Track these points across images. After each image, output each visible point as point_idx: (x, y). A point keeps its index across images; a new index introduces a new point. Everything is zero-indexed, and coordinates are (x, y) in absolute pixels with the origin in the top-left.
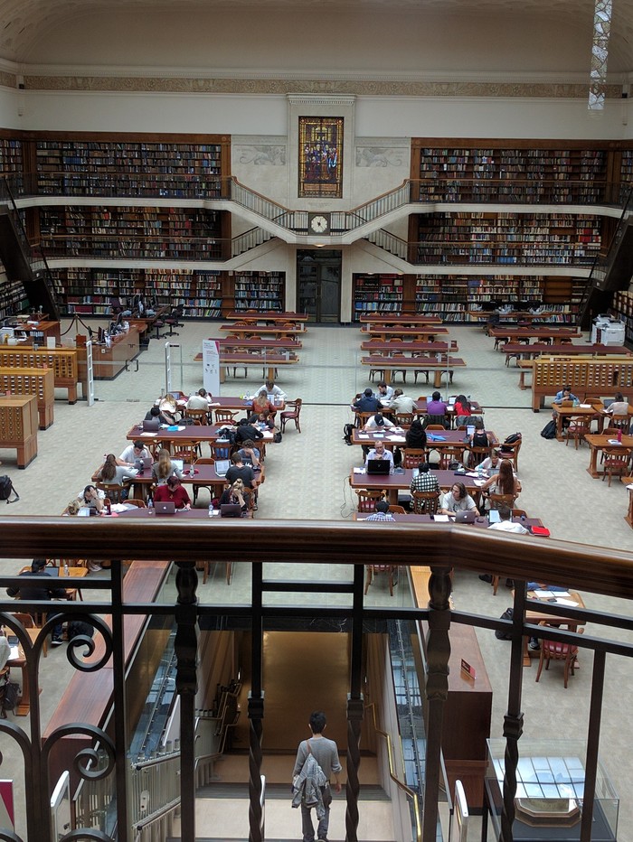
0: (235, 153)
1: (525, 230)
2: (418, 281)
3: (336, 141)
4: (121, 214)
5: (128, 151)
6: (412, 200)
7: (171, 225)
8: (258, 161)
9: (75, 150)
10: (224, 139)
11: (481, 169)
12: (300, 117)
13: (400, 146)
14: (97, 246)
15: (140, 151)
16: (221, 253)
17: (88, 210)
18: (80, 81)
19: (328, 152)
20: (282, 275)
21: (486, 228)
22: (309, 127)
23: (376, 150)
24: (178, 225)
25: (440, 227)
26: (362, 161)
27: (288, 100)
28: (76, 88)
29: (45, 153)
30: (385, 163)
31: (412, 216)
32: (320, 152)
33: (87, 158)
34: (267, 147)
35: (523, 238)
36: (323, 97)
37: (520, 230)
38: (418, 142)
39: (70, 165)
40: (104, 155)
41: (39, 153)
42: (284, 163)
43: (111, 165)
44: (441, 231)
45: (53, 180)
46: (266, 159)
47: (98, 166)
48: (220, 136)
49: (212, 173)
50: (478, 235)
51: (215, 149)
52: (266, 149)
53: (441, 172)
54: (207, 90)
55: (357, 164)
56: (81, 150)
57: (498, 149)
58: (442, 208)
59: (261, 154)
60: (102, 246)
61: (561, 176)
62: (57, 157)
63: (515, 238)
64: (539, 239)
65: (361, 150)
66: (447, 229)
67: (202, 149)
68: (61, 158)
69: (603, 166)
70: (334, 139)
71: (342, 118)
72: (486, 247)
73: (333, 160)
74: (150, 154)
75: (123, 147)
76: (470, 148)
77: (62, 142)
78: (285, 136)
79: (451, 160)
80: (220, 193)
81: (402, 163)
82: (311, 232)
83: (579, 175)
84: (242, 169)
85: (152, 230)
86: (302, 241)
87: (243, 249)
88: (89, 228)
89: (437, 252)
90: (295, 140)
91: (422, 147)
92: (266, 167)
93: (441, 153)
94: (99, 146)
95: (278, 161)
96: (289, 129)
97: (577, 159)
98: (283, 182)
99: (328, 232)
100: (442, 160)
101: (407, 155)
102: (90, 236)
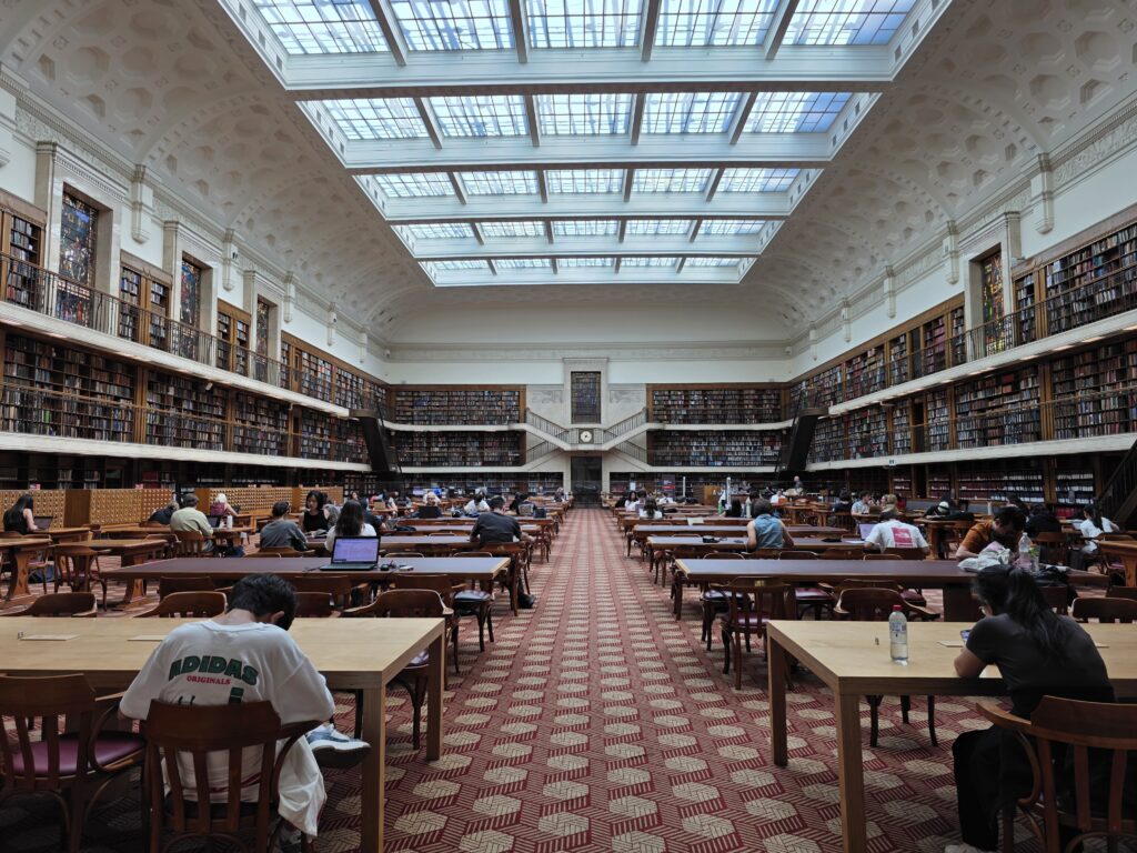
0: (529, 396)
1: (728, 442)
3: (596, 388)
4: (452, 436)
6: (648, 421)
8: (545, 401)
9: (421, 396)
10: (522, 387)
11: (693, 403)
12: (572, 373)
13: (639, 389)
14: (432, 459)
16: (519, 461)
17: (429, 434)
19: (590, 395)
20: (561, 474)
21: (701, 441)
22: (578, 379)
23: (622, 392)
26: (613, 399)
29: (402, 399)
30: (629, 400)
31: (649, 432)
32: (585, 395)
33: (429, 401)
34: (550, 391)
35: (726, 449)
37: (723, 443)
38: (651, 387)
39: (417, 406)
40: (442, 399)
41: (399, 399)
42: (561, 402)
43: (445, 406)
45: (407, 416)
46: (549, 399)
47: (436, 406)
48: (519, 385)
49: (514, 409)
50: (697, 447)
51: (515, 394)
52: (549, 393)
53: (669, 406)
55: (611, 401)
56: (425, 396)
57: (705, 390)
58: (669, 427)
59: (547, 396)
60: (436, 459)
61: (750, 407)
62: (409, 401)
63: (717, 449)
64: (738, 449)
65: (613, 392)
66: (677, 444)
67: (506, 394)
68: (412, 402)
69: (778, 400)
70: (595, 386)
71: (599, 373)
72: (702, 455)
73: (594, 400)
74: (472, 398)
75: (454, 394)
76: (687, 390)
77: (414, 392)
78: (562, 385)
79: (674, 398)
80: (518, 422)
81: (640, 403)
82: (581, 442)
83: (761, 405)
84: (532, 403)
85: (472, 448)
86: (575, 448)
87: (534, 458)
88: (428, 448)
89: (669, 458)
90: (568, 386)
91: (653, 389)
92: (550, 404)
93: (666, 393)
94: (438, 394)
95: (557, 400)
96: (565, 380)
97: (760, 395)
98: (562, 413)
99: (592, 442)
100: (667, 398)
101: (643, 395)
102: (429, 453)
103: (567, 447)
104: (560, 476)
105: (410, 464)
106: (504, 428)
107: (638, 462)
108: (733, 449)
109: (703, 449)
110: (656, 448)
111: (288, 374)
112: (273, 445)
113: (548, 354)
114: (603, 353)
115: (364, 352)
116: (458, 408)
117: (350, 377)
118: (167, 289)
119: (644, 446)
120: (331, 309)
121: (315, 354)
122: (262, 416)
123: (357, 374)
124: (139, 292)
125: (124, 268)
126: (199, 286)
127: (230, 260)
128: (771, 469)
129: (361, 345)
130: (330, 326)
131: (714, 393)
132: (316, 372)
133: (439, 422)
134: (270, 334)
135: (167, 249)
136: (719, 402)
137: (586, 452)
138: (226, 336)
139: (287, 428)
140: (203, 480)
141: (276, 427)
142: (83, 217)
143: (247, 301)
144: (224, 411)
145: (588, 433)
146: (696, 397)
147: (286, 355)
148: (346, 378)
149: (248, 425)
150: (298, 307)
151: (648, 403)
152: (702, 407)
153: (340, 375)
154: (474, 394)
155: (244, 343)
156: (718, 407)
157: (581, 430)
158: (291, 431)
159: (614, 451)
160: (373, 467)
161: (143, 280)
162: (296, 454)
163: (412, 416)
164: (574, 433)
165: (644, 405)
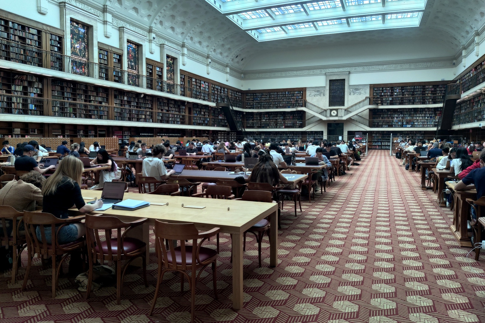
0: (308, 93)
1: (415, 115)
2: (373, 134)
3: (342, 88)
4: (271, 114)
6: (370, 104)
7: (286, 118)
8: (315, 96)
9: (257, 95)
11: (396, 94)
13: (366, 87)
14: (262, 125)
16: (302, 126)
17: (260, 114)
19: (340, 91)
20: (322, 132)
21: (399, 115)
22: (333, 84)
23: (357, 89)
24: (288, 118)
25: (381, 115)
26: (352, 93)
27: (325, 75)
29: (249, 97)
30: (360, 93)
31: (371, 110)
32: (337, 91)
33: (260, 98)
34: (318, 90)
35: (414, 118)
38: (372, 86)
40: (266, 97)
41: (247, 97)
42: (324, 95)
43: (268, 100)
45: (250, 105)
46: (318, 95)
47: (264, 100)
48: (303, 88)
49: (299, 100)
50: (397, 117)
51: (300, 92)
52: (318, 91)
53: (381, 96)
55: (350, 94)
56: (259, 95)
57: (403, 86)
58: (381, 107)
59: (316, 93)
60: (264, 125)
61: (429, 95)
62: (252, 98)
64: (420, 118)
65: (351, 90)
67: (296, 92)
71: (344, 80)
72: (399, 122)
73: (341, 94)
74: (280, 96)
75: (272, 94)
76: (392, 87)
77: (254, 93)
78: (325, 87)
79: (385, 91)
80: (302, 106)
81: (366, 93)
82: (331, 116)
83: (436, 94)
84: (309, 98)
85: (280, 119)
86: (328, 119)
87: (309, 124)
88: (260, 120)
89: (380, 124)
90: (328, 88)
91: (374, 88)
92: (318, 97)
93: (381, 89)
94: (264, 94)
95: (322, 95)
96: (326, 85)
97: (435, 89)
98: (323, 102)
99: (337, 116)
100: (381, 91)
101: (368, 90)
102: (261, 122)
103: (324, 118)
104: (322, 133)
105: (252, 127)
106: (294, 110)
107: (363, 126)
108: (418, 118)
109: (401, 119)
110: (374, 118)
111: (184, 89)
112: (178, 120)
113: (318, 71)
114: (347, 69)
115: (228, 76)
116: (274, 101)
117: (219, 88)
118: (121, 56)
119: (368, 118)
120: (208, 57)
121: (199, 78)
122: (171, 107)
123: (223, 87)
124: (108, 58)
125: (100, 49)
126: (138, 53)
127: (152, 40)
128: (435, 129)
129: (227, 73)
130: (208, 65)
131: (408, 88)
132: (200, 87)
133: (265, 108)
134: (175, 71)
135: (121, 38)
136: (411, 93)
137: (335, 121)
138: (151, 74)
139: (185, 112)
140: (143, 134)
141: (179, 112)
142: (82, 30)
143: (162, 58)
144: (152, 106)
145: (335, 111)
146: (397, 91)
147: (183, 80)
148: (217, 89)
149: (164, 111)
150: (189, 57)
151: (370, 94)
152: (401, 96)
153: (214, 88)
154: (280, 93)
155: (161, 77)
156: (410, 96)
157: (331, 110)
158: (187, 114)
159: (350, 121)
160: (231, 128)
161: (109, 54)
162: (190, 124)
163: (253, 105)
164: (328, 112)
165: (368, 95)
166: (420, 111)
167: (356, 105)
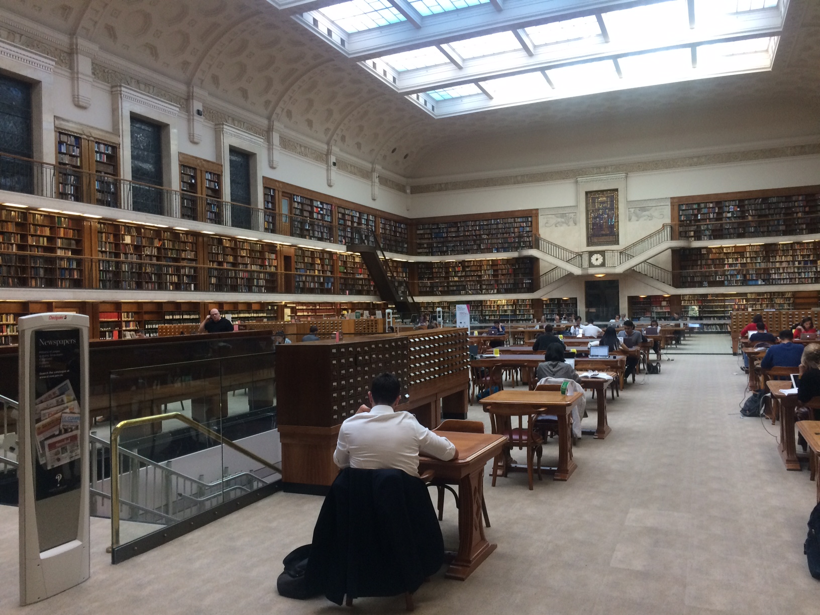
0: (542, 220)
1: (771, 258)
2: (683, 302)
3: (613, 207)
4: (468, 267)
5: (472, 226)
6: (672, 239)
7: (500, 272)
8: (557, 225)
9: (440, 228)
10: (534, 212)
11: (729, 215)
12: (587, 193)
13: (662, 204)
14: (452, 288)
15: (480, 225)
16: (533, 288)
17: (446, 265)
18: (443, 186)
19: (608, 214)
21: (737, 259)
22: (593, 199)
23: (643, 209)
24: (504, 272)
25: (697, 260)
26: (633, 217)
27: (577, 182)
28: (440, 190)
29: (422, 232)
30: (651, 217)
31: (675, 252)
32: (602, 215)
33: (447, 233)
34: (563, 213)
35: (770, 265)
36: (602, 177)
37: (766, 259)
38: (675, 200)
39: (436, 238)
40: (457, 230)
41: (419, 232)
42: (576, 224)
43: (462, 236)
44: (699, 263)
45: (425, 248)
46: (563, 223)
47: (454, 237)
48: (531, 210)
49: (526, 235)
50: (731, 265)
51: (528, 219)
52: (563, 215)
53: (697, 220)
54: (523, 182)
55: (630, 220)
56: (443, 228)
57: (743, 199)
58: (696, 244)
59: (559, 220)
60: (455, 288)
61: (800, 215)
62: (429, 234)
63: (763, 265)
64: (784, 265)
65: (632, 210)
66: (704, 262)
67: (519, 220)
68: (431, 234)
70: (612, 205)
72: (738, 273)
73: (612, 220)
76: (719, 201)
78: (576, 206)
79: (704, 211)
80: (531, 247)
81: (664, 216)
82: (591, 265)
84: (547, 230)
85: (486, 276)
86: (585, 272)
87: (548, 283)
88: (447, 278)
89: (697, 279)
90: (583, 207)
91: (679, 204)
92: (563, 228)
93: (695, 206)
95: (571, 223)
96: (577, 201)
98: (576, 237)
99: (604, 265)
100: (696, 212)
101: (667, 211)
102: (448, 283)
103: (577, 271)
104: (574, 301)
105: (431, 293)
106: (515, 254)
107: (661, 285)
108: (778, 265)
110: (683, 268)
111: (274, 218)
112: (262, 283)
115: (378, 190)
117: (357, 215)
119: (669, 267)
120: (329, 152)
121: (309, 197)
123: (365, 212)
124: (80, 152)
125: (60, 133)
129: (372, 184)
130: (328, 169)
131: (753, 202)
132: (311, 213)
133: (457, 253)
135: (115, 111)
136: (761, 212)
137: (599, 276)
139: (275, 267)
141: (263, 266)
143: (218, 153)
144: (196, 254)
145: (599, 256)
146: (732, 208)
148: (353, 217)
151: (673, 219)
152: (740, 219)
153: (344, 215)
157: (591, 254)
158: (281, 271)
159: (631, 274)
160: (381, 297)
161: (84, 143)
162: (288, 291)
163: (432, 247)
164: (586, 257)
165: (668, 221)
166: (783, 250)
167: (642, 240)
